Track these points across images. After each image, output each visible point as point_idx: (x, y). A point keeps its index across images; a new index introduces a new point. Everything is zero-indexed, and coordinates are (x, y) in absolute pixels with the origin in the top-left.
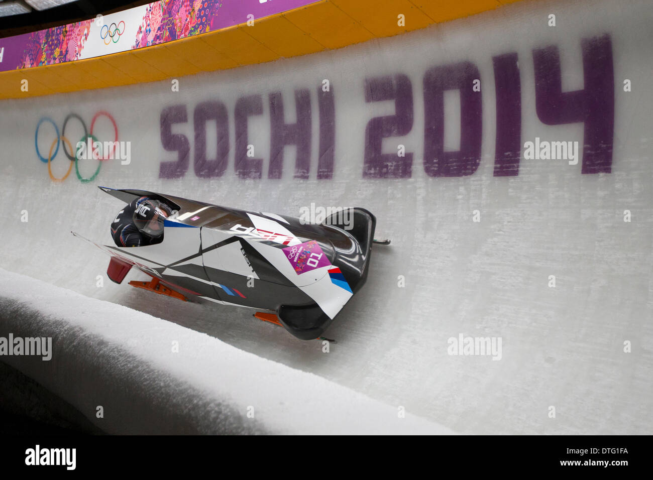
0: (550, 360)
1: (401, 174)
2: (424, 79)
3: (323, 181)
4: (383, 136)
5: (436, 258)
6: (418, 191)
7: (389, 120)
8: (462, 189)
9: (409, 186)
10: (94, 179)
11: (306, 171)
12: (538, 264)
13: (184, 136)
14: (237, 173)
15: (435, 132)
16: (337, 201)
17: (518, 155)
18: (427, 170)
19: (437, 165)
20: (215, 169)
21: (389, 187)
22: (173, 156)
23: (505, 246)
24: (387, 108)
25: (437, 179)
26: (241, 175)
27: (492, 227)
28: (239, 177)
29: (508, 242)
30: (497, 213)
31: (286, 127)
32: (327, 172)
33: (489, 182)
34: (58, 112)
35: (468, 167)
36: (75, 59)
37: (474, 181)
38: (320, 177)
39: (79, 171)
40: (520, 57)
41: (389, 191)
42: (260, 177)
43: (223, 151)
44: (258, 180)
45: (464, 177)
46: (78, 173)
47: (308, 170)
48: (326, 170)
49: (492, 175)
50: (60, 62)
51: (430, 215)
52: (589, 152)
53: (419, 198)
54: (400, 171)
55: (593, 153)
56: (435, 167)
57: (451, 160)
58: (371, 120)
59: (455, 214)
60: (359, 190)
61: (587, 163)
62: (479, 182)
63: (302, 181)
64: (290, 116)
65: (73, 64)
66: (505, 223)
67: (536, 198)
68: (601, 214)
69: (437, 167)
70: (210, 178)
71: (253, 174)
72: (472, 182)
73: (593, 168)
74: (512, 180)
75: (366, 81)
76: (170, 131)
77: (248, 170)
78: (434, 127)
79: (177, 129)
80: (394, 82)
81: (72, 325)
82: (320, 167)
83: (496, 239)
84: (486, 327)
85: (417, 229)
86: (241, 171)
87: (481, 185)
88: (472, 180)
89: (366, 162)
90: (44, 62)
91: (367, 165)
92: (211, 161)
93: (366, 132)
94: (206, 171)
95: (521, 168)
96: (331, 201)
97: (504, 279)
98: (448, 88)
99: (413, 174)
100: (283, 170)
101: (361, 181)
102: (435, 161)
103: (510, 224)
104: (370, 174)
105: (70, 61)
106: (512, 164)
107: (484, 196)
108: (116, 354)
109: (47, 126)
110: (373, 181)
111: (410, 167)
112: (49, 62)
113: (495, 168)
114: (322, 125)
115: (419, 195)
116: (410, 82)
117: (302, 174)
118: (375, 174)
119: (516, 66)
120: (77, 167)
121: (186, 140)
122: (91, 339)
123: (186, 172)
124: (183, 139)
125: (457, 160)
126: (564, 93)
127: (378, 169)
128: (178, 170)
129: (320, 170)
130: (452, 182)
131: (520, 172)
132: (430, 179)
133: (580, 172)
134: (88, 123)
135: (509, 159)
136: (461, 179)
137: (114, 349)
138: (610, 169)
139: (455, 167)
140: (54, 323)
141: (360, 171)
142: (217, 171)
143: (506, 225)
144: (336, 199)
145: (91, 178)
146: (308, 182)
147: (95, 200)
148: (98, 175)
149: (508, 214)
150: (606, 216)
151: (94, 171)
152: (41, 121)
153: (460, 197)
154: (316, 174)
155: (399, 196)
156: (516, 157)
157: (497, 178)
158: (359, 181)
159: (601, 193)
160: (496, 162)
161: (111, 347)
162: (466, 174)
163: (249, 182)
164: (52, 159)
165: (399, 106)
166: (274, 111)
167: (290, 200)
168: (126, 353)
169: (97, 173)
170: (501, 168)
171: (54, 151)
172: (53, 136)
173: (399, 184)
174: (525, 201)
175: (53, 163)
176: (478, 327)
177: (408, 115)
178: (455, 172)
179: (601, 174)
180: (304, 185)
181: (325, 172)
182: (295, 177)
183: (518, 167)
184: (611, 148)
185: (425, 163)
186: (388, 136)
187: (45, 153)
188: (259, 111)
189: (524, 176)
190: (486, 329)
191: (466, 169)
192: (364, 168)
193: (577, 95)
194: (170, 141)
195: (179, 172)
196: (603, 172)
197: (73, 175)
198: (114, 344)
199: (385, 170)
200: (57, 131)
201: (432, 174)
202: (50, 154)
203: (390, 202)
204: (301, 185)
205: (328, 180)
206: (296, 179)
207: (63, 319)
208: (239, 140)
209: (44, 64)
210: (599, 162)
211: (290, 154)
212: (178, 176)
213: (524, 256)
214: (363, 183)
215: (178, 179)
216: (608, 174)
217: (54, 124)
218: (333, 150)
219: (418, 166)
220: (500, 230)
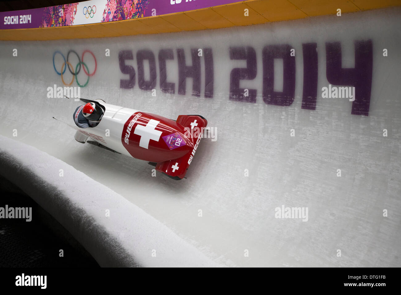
0: (332, 214)
1: (250, 100)
2: (263, 51)
3: (208, 99)
4: (240, 79)
5: (270, 149)
6: (260, 111)
7: (243, 70)
8: (284, 113)
9: (254, 108)
10: (86, 86)
11: (198, 92)
12: (326, 160)
13: (132, 67)
14: (162, 89)
15: (269, 80)
16: (216, 111)
17: (316, 99)
18: (265, 100)
19: (270, 98)
20: (149, 86)
21: (244, 107)
22: (127, 77)
23: (308, 147)
24: (242, 64)
25: (270, 106)
26: (164, 91)
27: (300, 136)
28: (163, 91)
29: (309, 146)
30: (303, 129)
31: (187, 67)
32: (210, 94)
33: (298, 111)
34: (64, 49)
35: (287, 101)
36: (71, 25)
37: (290, 109)
38: (206, 96)
39: (78, 81)
40: (318, 45)
41: (244, 109)
42: (174, 93)
43: (153, 77)
44: (173, 94)
45: (285, 106)
46: (77, 82)
47: (199, 92)
48: (209, 93)
49: (301, 107)
50: (63, 26)
51: (266, 125)
52: (356, 103)
53: (260, 115)
54: (250, 99)
55: (358, 103)
56: (269, 99)
57: (278, 96)
58: (234, 69)
59: (280, 126)
60: (228, 106)
61: (355, 109)
62: (293, 111)
63: (196, 98)
64: (189, 62)
65: (69, 27)
66: (308, 135)
67: (325, 124)
68: (362, 138)
69: (270, 99)
70: (147, 90)
71: (170, 91)
72: (289, 110)
73: (358, 112)
74: (312, 112)
75: (230, 48)
76: (124, 64)
77: (167, 89)
78: (268, 78)
79: (128, 63)
80: (246, 50)
81: (88, 215)
82: (206, 91)
83: (303, 143)
84: (298, 191)
85: (260, 132)
86: (164, 88)
87: (294, 112)
88: (289, 108)
89: (231, 92)
90: (54, 25)
91: (231, 93)
92: (147, 81)
93: (231, 76)
94: (145, 86)
95: (317, 106)
96: (213, 110)
97: (307, 165)
98: (276, 57)
99: (257, 101)
100: (186, 90)
101: (228, 101)
102: (269, 96)
103: (310, 136)
104: (234, 98)
105: (68, 25)
106: (312, 103)
107: (296, 118)
108: (114, 244)
109: (58, 56)
110: (234, 102)
111: (255, 97)
112: (57, 25)
113: (302, 104)
114: (206, 69)
115: (260, 113)
116: (255, 51)
117: (196, 93)
118: (236, 98)
119: (316, 51)
120: (76, 79)
121: (133, 69)
122: (99, 228)
123: (134, 86)
124: (131, 68)
125: (281, 97)
126: (343, 69)
127: (237, 96)
128: (130, 85)
129: (206, 93)
130: (278, 108)
131: (316, 108)
132: (266, 105)
133: (351, 113)
134: (80, 55)
135: (310, 100)
136: (284, 107)
137: (112, 240)
138: (368, 114)
139: (280, 101)
140: (78, 210)
141: (228, 96)
142: (150, 87)
143: (308, 136)
144: (215, 110)
145: (85, 85)
146: (200, 98)
147: (88, 97)
148: (88, 84)
149: (309, 130)
150: (364, 139)
151: (86, 81)
152: (55, 53)
153: (283, 117)
154: (204, 95)
155: (249, 112)
156: (314, 100)
157: (303, 110)
158: (227, 101)
159: (362, 126)
160: (303, 101)
161: (111, 238)
162: (286, 105)
163: (168, 95)
164: (63, 73)
165: (248, 63)
166: (180, 58)
167: (191, 107)
168: (119, 245)
169: (87, 83)
170: (306, 104)
171: (64, 69)
172: (62, 62)
173: (249, 106)
174: (319, 125)
175: (64, 75)
176: (294, 190)
177: (254, 69)
178: (280, 103)
179: (363, 116)
180: (198, 100)
181: (209, 94)
182: (193, 95)
183: (315, 105)
184: (369, 102)
185: (263, 96)
186: (243, 79)
187: (59, 70)
188: (172, 58)
189: (318, 111)
190: (298, 192)
191: (286, 102)
192: (230, 95)
193: (350, 71)
194: (125, 69)
195: (131, 85)
196: (363, 115)
197: (75, 82)
198: (112, 237)
199: (241, 97)
200: (65, 59)
201: (267, 103)
202: (62, 70)
203: (245, 115)
204: (196, 100)
205: (210, 99)
206: (193, 96)
207: (83, 209)
208: (161, 72)
209: (54, 26)
210: (362, 109)
211: (189, 82)
212: (130, 88)
213: (318, 154)
214: (230, 103)
215: (130, 89)
216: (366, 116)
217: (62, 55)
218: (213, 83)
219: (260, 97)
220: (305, 138)
